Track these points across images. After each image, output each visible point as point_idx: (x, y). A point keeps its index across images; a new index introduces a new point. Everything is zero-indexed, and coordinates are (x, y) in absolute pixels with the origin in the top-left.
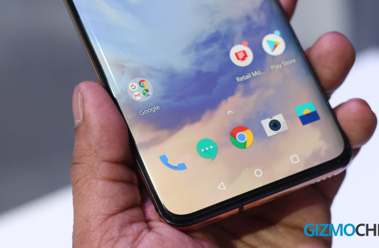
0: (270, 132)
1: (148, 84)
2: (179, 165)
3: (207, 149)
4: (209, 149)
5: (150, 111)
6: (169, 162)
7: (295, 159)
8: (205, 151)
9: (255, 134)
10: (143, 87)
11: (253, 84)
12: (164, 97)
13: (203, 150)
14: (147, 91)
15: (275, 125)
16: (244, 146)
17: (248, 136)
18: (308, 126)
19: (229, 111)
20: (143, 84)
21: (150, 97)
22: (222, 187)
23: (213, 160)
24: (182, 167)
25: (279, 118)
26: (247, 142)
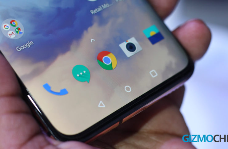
0: (129, 54)
1: (18, 23)
2: (62, 91)
3: (81, 74)
4: (83, 74)
5: (25, 46)
6: (52, 89)
7: (154, 74)
8: (80, 76)
9: (117, 57)
10: (15, 26)
11: (105, 15)
12: (34, 33)
13: (78, 75)
14: (19, 29)
15: (131, 47)
16: (110, 68)
17: (112, 58)
18: (157, 45)
19: (92, 40)
20: (14, 23)
21: (22, 34)
22: (101, 105)
23: (89, 83)
24: (64, 92)
25: (133, 40)
26: (112, 63)
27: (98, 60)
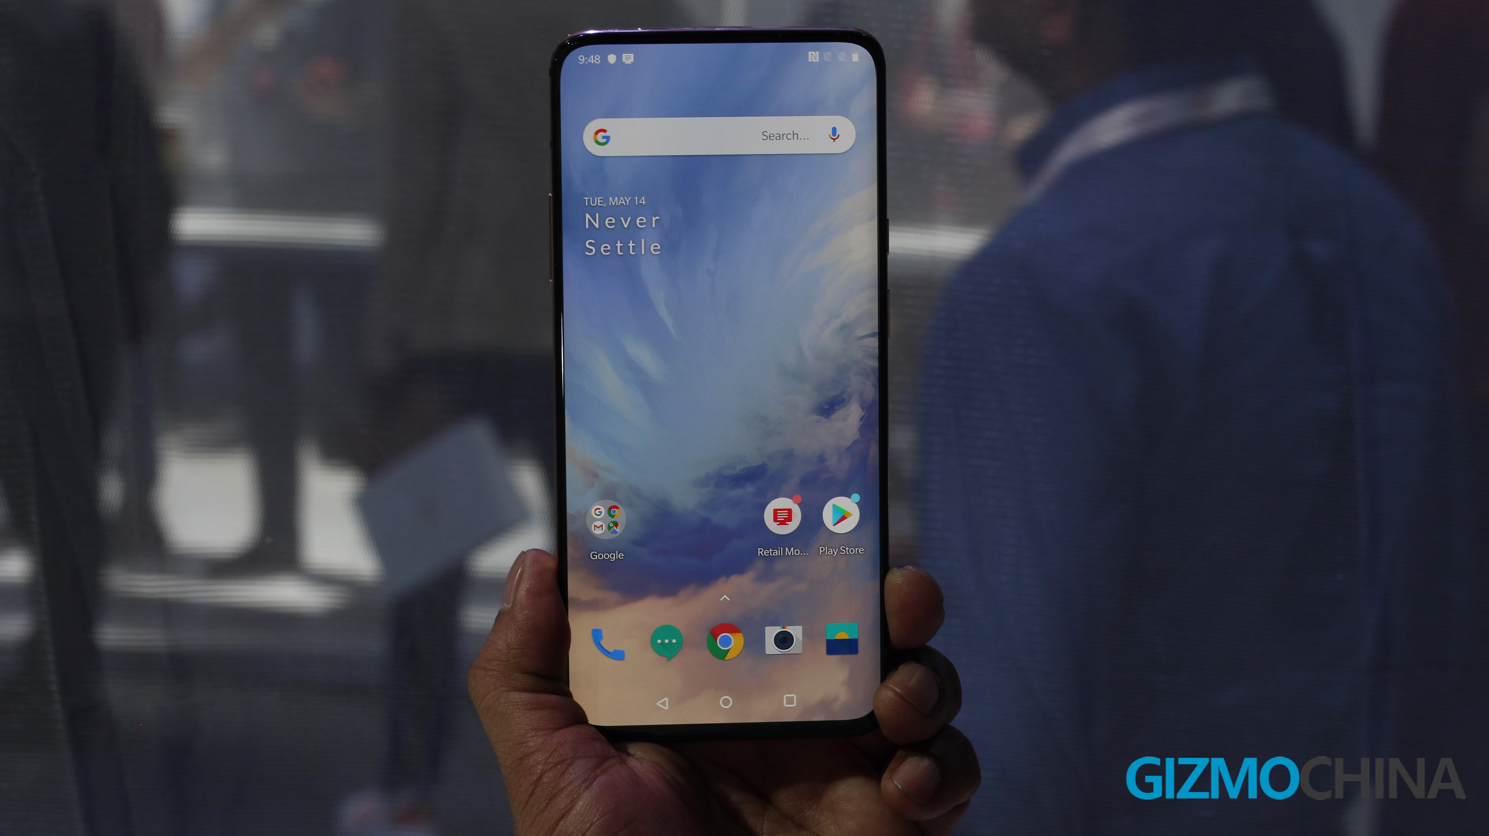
0: (771, 648)
1: (621, 515)
2: (616, 651)
3: (667, 641)
4: (670, 642)
5: (607, 556)
6: (603, 643)
7: (790, 701)
8: (663, 643)
9: (747, 644)
10: (613, 516)
11: (779, 566)
12: (637, 543)
13: (659, 641)
14: (616, 525)
15: (784, 640)
16: (722, 655)
17: (736, 642)
18: (834, 658)
19: (725, 596)
20: (614, 512)
21: (617, 535)
22: (664, 704)
23: (668, 660)
24: (618, 656)
25: (797, 632)
26: (730, 651)
27: (710, 634)
